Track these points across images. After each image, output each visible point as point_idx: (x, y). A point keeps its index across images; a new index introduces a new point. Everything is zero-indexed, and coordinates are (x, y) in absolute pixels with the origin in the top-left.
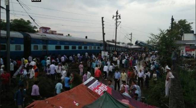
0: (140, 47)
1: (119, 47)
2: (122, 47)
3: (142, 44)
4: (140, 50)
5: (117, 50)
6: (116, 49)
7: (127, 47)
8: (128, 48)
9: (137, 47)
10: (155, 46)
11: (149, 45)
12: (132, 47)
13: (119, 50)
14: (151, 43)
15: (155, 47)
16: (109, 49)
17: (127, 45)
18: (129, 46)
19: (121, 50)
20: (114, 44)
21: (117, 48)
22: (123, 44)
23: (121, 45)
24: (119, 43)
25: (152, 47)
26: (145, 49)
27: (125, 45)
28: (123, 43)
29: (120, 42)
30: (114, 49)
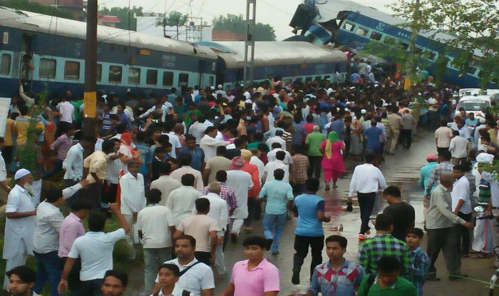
0: (339, 54)
1: (131, 53)
2: (154, 56)
3: (359, 31)
4: (339, 76)
5: (105, 80)
6: (93, 72)
7: (206, 51)
8: (221, 62)
9: (314, 52)
10: (479, 42)
11: (423, 41)
12: (265, 52)
13: (125, 82)
14: (439, 20)
15: (478, 52)
16: (28, 69)
17: (208, 36)
18: (226, 44)
19: (152, 77)
20: (78, 27)
21: (106, 68)
22: (171, 30)
23: (147, 35)
24: (127, 19)
25: (456, 52)
26: (388, 70)
27: (193, 37)
28: (176, 20)
29: (139, 12)
30: (72, 70)
